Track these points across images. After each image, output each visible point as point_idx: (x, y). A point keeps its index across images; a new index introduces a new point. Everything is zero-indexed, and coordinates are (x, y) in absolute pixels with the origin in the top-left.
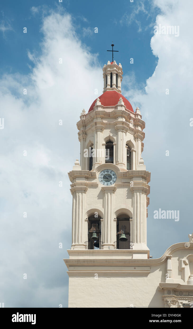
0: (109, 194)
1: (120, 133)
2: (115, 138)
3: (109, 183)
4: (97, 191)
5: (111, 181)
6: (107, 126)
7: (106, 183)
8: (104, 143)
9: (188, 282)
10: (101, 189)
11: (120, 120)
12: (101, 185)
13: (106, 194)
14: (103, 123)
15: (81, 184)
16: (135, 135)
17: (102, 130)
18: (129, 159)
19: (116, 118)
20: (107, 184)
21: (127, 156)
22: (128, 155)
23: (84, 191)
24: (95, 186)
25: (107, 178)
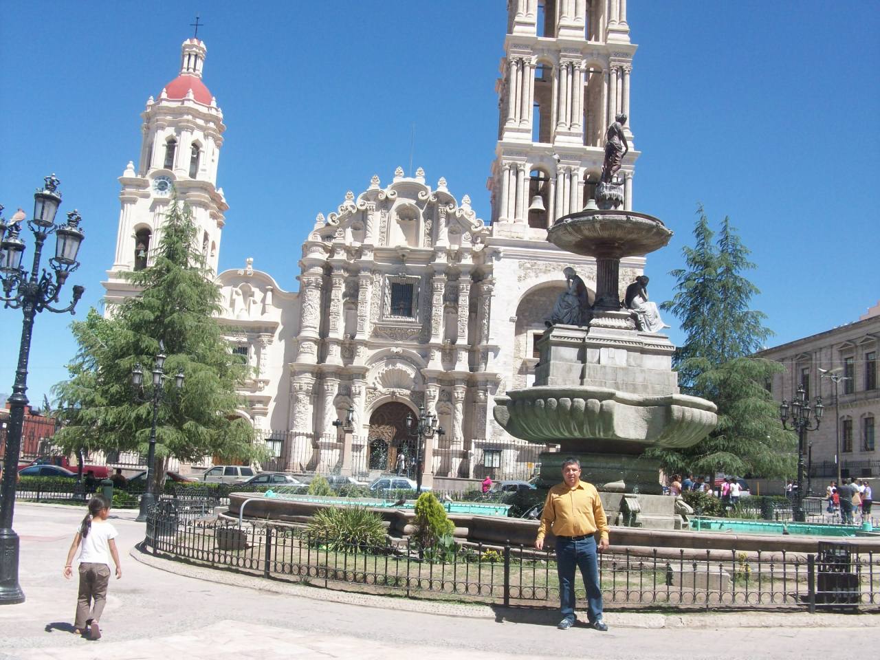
0: (161, 206)
1: (183, 133)
2: (178, 138)
3: (164, 192)
4: (149, 202)
5: (167, 190)
6: (171, 124)
7: (160, 192)
8: (166, 143)
9: (238, 316)
10: (153, 200)
11: (186, 117)
12: (155, 194)
13: (158, 207)
14: (165, 120)
15: (131, 193)
16: (206, 132)
17: (163, 128)
18: (195, 161)
19: (182, 114)
20: (161, 194)
21: (192, 158)
22: (195, 156)
23: (133, 201)
24: (147, 196)
25: (162, 187)
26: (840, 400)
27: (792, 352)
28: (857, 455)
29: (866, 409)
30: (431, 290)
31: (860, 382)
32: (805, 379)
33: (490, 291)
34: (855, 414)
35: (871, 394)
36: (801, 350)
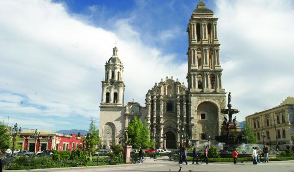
2: (114, 71)
8: (111, 72)
10: (110, 86)
11: (116, 66)
13: (111, 88)
14: (111, 67)
15: (104, 85)
16: (120, 69)
17: (110, 69)
23: (105, 87)
26: (276, 126)
27: (263, 114)
28: (282, 139)
29: (283, 128)
30: (176, 105)
31: (281, 121)
32: (268, 121)
33: (190, 104)
34: (281, 129)
35: (284, 124)
36: (266, 113)
